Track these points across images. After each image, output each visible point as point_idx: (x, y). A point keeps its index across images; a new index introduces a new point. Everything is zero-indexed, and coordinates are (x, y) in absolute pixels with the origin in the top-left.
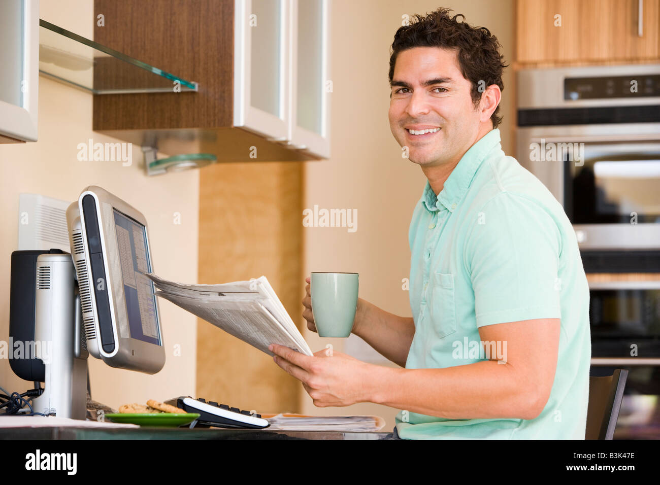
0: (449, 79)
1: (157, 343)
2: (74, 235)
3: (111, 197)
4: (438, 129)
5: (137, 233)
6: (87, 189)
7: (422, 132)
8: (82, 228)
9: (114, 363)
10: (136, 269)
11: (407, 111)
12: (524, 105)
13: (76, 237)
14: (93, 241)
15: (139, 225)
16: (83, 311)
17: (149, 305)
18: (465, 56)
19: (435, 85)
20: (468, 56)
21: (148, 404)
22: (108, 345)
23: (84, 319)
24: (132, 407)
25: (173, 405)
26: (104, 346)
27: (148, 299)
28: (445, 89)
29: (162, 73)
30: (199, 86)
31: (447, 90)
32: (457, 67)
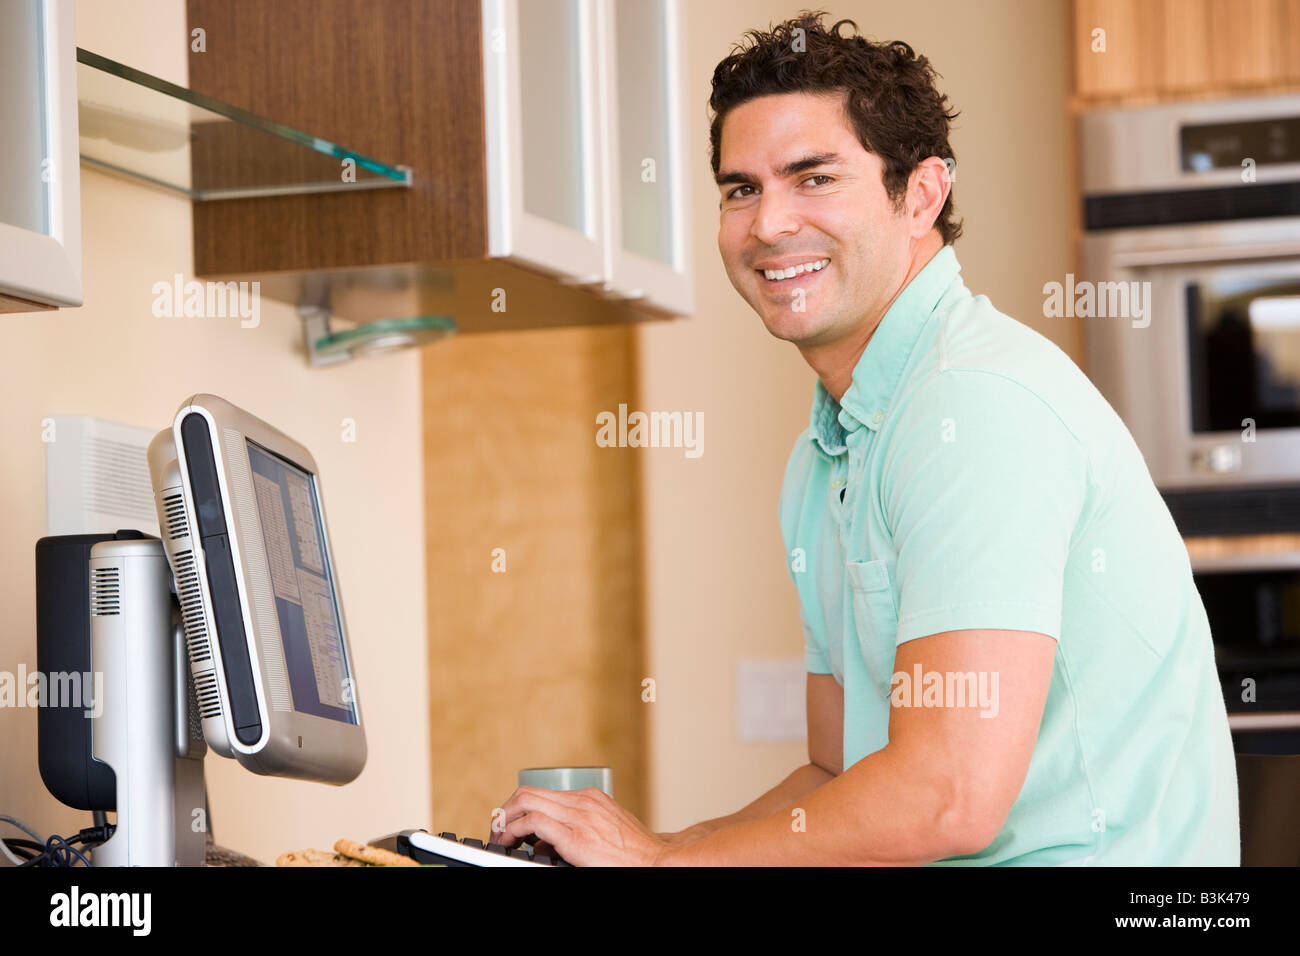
0: (832, 155)
1: (348, 719)
2: (167, 499)
3: (241, 416)
4: (824, 262)
5: (297, 488)
6: (190, 402)
7: (791, 272)
8: (182, 485)
9: (262, 765)
10: (298, 562)
11: (753, 232)
12: (1097, 185)
13: (171, 503)
14: (206, 511)
15: (302, 474)
16: (193, 658)
17: (328, 637)
18: (862, 103)
19: (805, 171)
20: (867, 104)
21: (336, 849)
22: (247, 727)
23: (195, 676)
24: (304, 857)
25: (389, 849)
26: (240, 731)
27: (326, 626)
28: (829, 178)
29: (335, 150)
30: (414, 176)
31: (834, 179)
32: (847, 129)
